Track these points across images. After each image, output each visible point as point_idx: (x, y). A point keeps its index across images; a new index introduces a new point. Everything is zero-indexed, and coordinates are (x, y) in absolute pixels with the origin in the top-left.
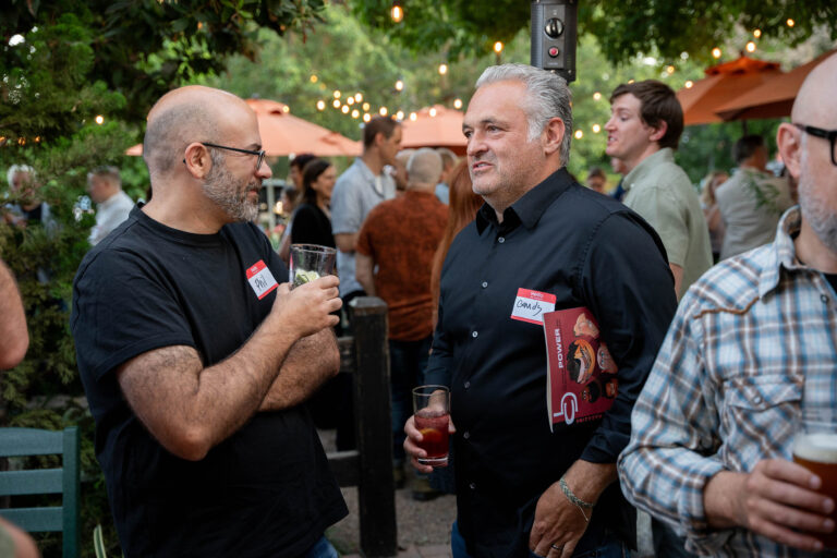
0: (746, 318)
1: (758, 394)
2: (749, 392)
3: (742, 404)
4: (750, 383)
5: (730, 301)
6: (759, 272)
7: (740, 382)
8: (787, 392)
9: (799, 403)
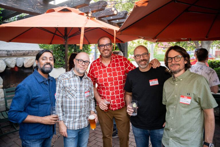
0: (69, 80)
1: (72, 89)
2: (71, 89)
3: (70, 90)
4: (70, 88)
5: (67, 78)
6: (70, 75)
7: (69, 88)
8: (75, 89)
9: (76, 90)
